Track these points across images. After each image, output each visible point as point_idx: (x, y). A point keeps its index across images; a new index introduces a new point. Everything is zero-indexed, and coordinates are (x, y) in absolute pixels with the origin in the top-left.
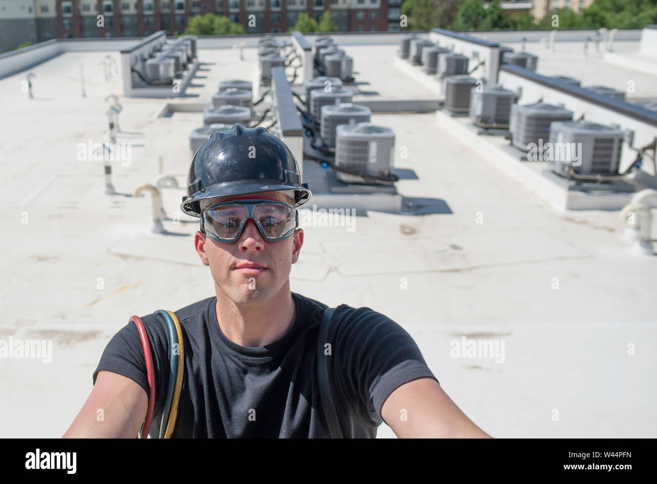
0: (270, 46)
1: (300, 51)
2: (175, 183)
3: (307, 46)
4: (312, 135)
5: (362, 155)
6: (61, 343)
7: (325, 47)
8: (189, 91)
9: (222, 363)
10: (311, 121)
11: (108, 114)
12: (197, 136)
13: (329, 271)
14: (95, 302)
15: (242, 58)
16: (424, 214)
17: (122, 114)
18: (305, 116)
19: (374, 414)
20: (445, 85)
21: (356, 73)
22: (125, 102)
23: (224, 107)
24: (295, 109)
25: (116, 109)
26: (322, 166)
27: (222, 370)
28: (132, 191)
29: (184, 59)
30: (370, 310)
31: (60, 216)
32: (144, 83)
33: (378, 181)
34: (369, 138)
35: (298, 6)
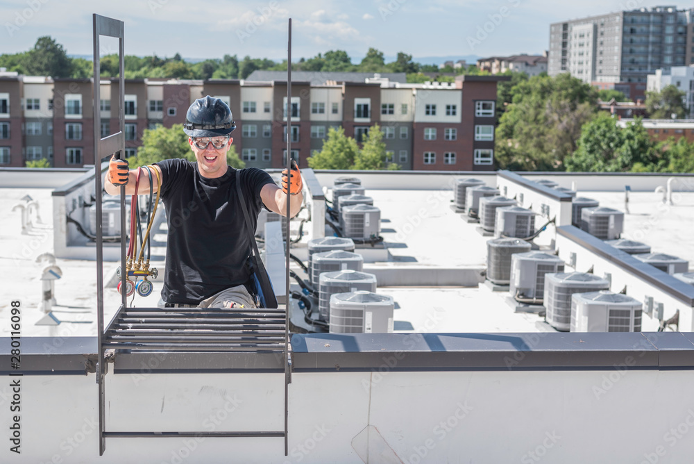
1: (309, 199)
7: (346, 193)
11: (44, 278)
21: (387, 231)
25: (55, 274)
32: (84, 239)
34: (365, 307)
35: (328, 116)
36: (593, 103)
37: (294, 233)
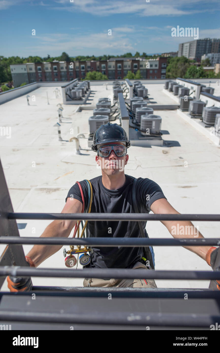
0: (117, 84)
1: (128, 87)
2: (84, 137)
3: (131, 85)
4: (132, 118)
5: (150, 126)
6: (47, 192)
7: (137, 85)
8: (88, 102)
9: (104, 195)
10: (132, 113)
11: (58, 111)
12: (91, 119)
13: (138, 167)
14: (58, 178)
15: (107, 89)
16: (171, 147)
17: (63, 111)
18: (130, 111)
19: (148, 208)
20: (180, 99)
21: (149, 95)
22: (64, 106)
23: (100, 109)
24: (126, 109)
25: (61, 109)
26: (136, 130)
27: (104, 197)
28: (69, 140)
29: (85, 90)
30: (148, 179)
31: (43, 149)
32: (71, 99)
33: (155, 135)
34: (153, 120)
35: (128, 68)
36: (189, 63)
37: (124, 96)
